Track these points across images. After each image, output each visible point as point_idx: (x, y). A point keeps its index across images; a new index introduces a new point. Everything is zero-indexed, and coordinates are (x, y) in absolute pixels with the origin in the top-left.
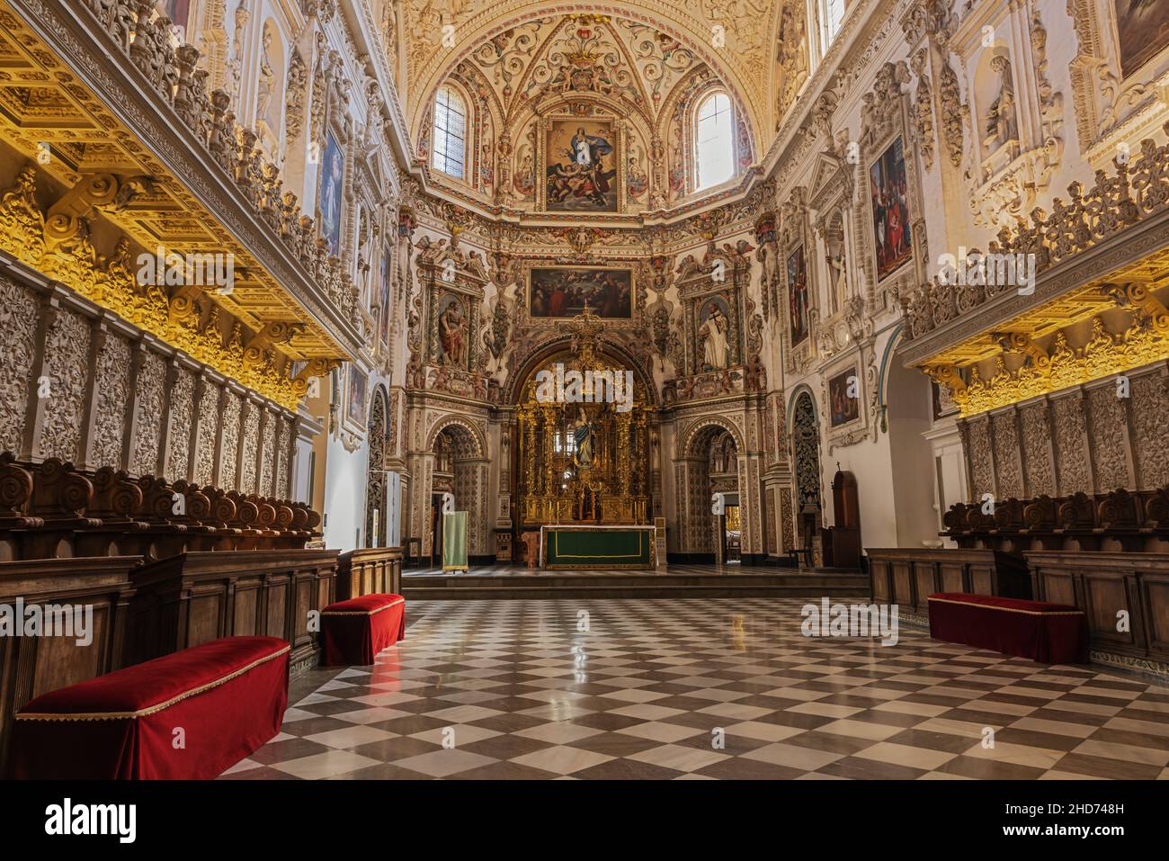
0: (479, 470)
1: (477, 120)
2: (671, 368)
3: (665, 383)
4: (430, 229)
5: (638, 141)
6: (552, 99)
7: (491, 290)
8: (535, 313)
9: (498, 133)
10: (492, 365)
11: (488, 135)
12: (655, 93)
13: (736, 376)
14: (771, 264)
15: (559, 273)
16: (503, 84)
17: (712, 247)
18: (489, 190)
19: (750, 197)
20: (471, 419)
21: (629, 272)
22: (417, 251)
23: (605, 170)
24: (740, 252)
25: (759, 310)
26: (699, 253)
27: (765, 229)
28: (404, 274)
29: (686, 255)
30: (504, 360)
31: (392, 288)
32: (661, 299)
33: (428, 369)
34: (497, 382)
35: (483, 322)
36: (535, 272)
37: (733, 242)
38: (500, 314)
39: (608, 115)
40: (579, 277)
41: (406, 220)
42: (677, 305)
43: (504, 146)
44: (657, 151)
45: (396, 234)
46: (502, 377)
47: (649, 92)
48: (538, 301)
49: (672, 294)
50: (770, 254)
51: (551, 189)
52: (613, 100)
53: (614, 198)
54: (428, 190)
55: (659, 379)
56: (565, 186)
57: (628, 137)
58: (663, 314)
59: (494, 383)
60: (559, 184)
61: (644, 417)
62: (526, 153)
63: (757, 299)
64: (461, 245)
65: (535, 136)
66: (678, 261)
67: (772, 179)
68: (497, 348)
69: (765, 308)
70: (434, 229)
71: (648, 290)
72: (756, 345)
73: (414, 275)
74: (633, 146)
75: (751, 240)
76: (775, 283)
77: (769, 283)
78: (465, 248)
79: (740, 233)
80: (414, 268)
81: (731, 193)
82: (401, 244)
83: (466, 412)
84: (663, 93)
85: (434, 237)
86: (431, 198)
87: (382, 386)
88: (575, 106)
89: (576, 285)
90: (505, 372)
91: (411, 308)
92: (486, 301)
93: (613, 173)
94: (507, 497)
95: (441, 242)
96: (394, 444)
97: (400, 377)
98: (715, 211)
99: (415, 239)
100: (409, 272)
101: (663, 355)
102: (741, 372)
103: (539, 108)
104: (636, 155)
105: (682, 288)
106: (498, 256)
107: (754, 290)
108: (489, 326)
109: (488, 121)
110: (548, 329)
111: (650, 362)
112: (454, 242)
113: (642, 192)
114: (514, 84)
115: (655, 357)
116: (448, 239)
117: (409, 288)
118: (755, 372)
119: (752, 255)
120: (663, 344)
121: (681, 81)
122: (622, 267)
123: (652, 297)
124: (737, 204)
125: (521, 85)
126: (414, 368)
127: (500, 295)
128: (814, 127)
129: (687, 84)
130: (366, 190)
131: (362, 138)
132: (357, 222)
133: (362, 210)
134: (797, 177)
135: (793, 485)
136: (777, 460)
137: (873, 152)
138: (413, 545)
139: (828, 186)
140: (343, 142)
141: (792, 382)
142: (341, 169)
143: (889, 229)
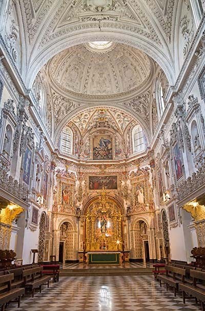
0: (74, 235)
1: (74, 136)
2: (129, 203)
3: (128, 208)
4: (60, 167)
5: (118, 140)
6: (94, 130)
7: (78, 183)
8: (90, 189)
9: (80, 140)
10: (78, 204)
11: (77, 140)
12: (122, 127)
13: (146, 206)
14: (154, 174)
15: (97, 177)
16: (81, 127)
17: (139, 169)
18: (77, 155)
19: (148, 155)
20: (71, 220)
21: (116, 176)
22: (56, 173)
23: (109, 148)
24: (146, 170)
25: (152, 187)
26: (135, 170)
27: (152, 164)
28: (52, 180)
29: (132, 171)
30: (82, 202)
31: (48, 184)
32: (126, 184)
33: (59, 206)
34: (80, 209)
35: (75, 192)
36: (90, 177)
37: (144, 167)
38: (80, 189)
39: (109, 134)
40: (102, 178)
41: (53, 165)
42: (130, 185)
43: (81, 143)
44: (124, 142)
45: (50, 170)
46: (81, 207)
47: (120, 127)
48: (91, 185)
49: (128, 182)
50: (154, 171)
51: (94, 154)
52: (111, 129)
53: (112, 156)
54: (59, 156)
55: (126, 207)
56: (98, 153)
57: (115, 139)
58: (126, 188)
59: (78, 209)
60: (97, 152)
61: (120, 218)
62: (88, 144)
63: (151, 184)
64: (68, 171)
65: (90, 140)
66: (130, 173)
67: (153, 150)
68: (79, 199)
69: (153, 186)
70: (61, 167)
71: (122, 181)
72: (152, 196)
73: (55, 180)
74: (117, 141)
75: (149, 167)
76: (155, 179)
77: (154, 179)
78: (70, 171)
79: (145, 165)
80: (55, 178)
81: (143, 154)
82: (51, 172)
83: (70, 218)
84: (124, 127)
85: (61, 169)
86: (60, 158)
87: (45, 212)
88: (100, 131)
89: (102, 180)
90: (82, 206)
91: (54, 189)
92: (76, 186)
93: (111, 149)
94: (82, 242)
95: (63, 170)
96: (48, 228)
97: (50, 210)
98: (139, 159)
99: (56, 170)
100: (54, 179)
101: (126, 199)
102: (148, 205)
103: (91, 132)
104: (118, 144)
105: (131, 181)
106: (80, 173)
107: (150, 181)
108: (77, 193)
109: (77, 137)
110: (94, 193)
111: (123, 202)
112: (67, 170)
113: (119, 154)
114: (84, 126)
115: (124, 200)
116: (65, 169)
117: (54, 184)
118: (152, 204)
119: (149, 171)
120: (126, 197)
122: (114, 175)
123: (123, 183)
124: (145, 157)
125: (86, 127)
126: (55, 206)
127: (80, 184)
128: (160, 137)
129: (130, 124)
130: (39, 160)
131: (38, 146)
132: (36, 168)
133: (38, 165)
134: (158, 150)
135: (163, 238)
136: (158, 231)
137: (173, 145)
138: (54, 258)
139: (164, 153)
140: (31, 149)
141: (161, 208)
142: (31, 156)
143: (178, 167)
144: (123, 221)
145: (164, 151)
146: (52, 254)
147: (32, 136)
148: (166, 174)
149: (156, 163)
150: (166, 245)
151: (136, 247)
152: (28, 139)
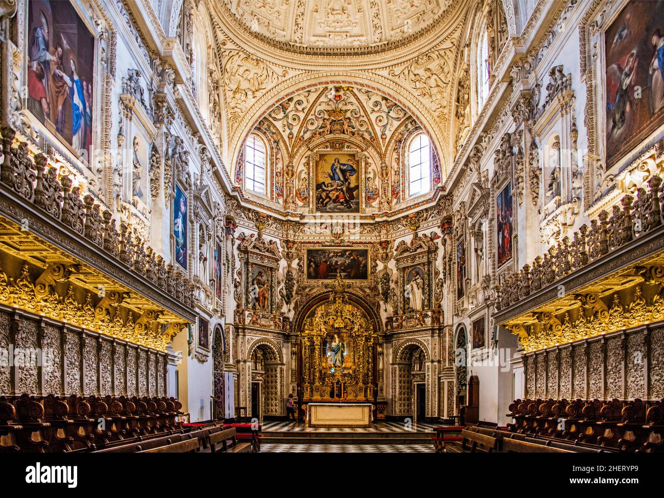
0: (278, 370)
1: (272, 155)
2: (391, 309)
3: (387, 318)
4: (245, 228)
5: (373, 166)
6: (318, 140)
7: (283, 263)
8: (310, 276)
9: (286, 163)
10: (285, 309)
11: (280, 165)
12: (383, 134)
13: (427, 316)
14: (449, 248)
15: (324, 252)
16: (288, 131)
17: (416, 235)
18: (281, 201)
19: (438, 204)
20: (272, 340)
21: (366, 251)
22: (237, 242)
23: (352, 185)
24: (432, 240)
25: (441, 276)
26: (408, 239)
27: (447, 224)
28: (230, 257)
29: (400, 240)
30: (293, 305)
31: (223, 267)
32: (386, 267)
33: (247, 313)
34: (288, 318)
35: (279, 283)
36: (310, 252)
37: (428, 232)
38: (289, 277)
39: (354, 150)
40: (336, 254)
41: (230, 224)
42: (395, 271)
43: (290, 171)
44: (384, 172)
45: (224, 234)
46: (291, 315)
47: (379, 134)
48: (311, 269)
49: (392, 264)
50: (448, 242)
51: (319, 198)
52: (357, 140)
53: (357, 204)
54: (243, 204)
55: (384, 316)
56: (327, 196)
57: (367, 163)
58: (387, 277)
59: (286, 319)
60: (324, 195)
61: (372, 340)
62: (303, 175)
63: (441, 269)
64: (264, 236)
65: (308, 164)
66: (396, 243)
67: (450, 194)
68: (288, 298)
69: (445, 275)
70: (248, 227)
71: (378, 262)
72: (439, 297)
73: (236, 256)
74: (370, 170)
75: (438, 231)
76: (450, 260)
77: (447, 259)
78: (266, 238)
79: (431, 228)
80: (236, 252)
81: (427, 201)
82: (227, 239)
83: (270, 337)
84: (389, 134)
85: (248, 233)
86: (245, 208)
87: (220, 324)
88: (333, 144)
89: (335, 259)
90: (293, 312)
91: (236, 276)
92: (281, 270)
93: (357, 187)
94: (295, 385)
95: (252, 236)
96: (229, 356)
97: (230, 318)
98: (418, 213)
99: (236, 235)
100: (233, 256)
101: (386, 302)
102: (429, 313)
103: (311, 146)
104: (371, 175)
105: (398, 260)
106: (287, 242)
107: (439, 264)
108: (282, 285)
109: (279, 156)
110: (318, 286)
111: (379, 306)
112: (259, 235)
113: (375, 199)
114: (295, 131)
115: (381, 303)
116: (256, 234)
117: (233, 266)
118: (438, 313)
119: (439, 241)
120: (386, 296)
121: (399, 126)
122: (362, 247)
123: (381, 266)
124: (431, 208)
125: (299, 132)
126: (239, 312)
127: (289, 266)
128: (471, 165)
129: (402, 128)
130: (203, 214)
131: (198, 182)
132: (197, 234)
133: (201, 226)
134: (463, 195)
135: (455, 380)
136: (447, 365)
137: (498, 188)
138: (242, 411)
139: (477, 205)
140: (186, 189)
141: (457, 320)
142: (185, 205)
143: (504, 237)
144: (376, 344)
145: (477, 198)
146: (239, 404)
147: (184, 158)
148: (476, 250)
149: (456, 224)
150: (459, 393)
151: (400, 394)
152: (178, 168)
